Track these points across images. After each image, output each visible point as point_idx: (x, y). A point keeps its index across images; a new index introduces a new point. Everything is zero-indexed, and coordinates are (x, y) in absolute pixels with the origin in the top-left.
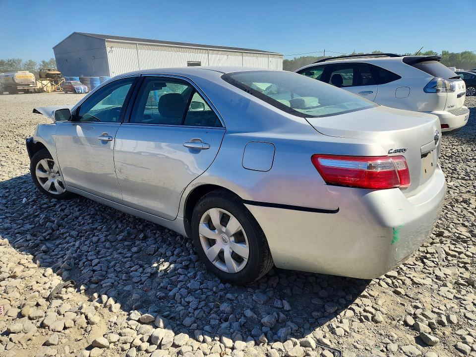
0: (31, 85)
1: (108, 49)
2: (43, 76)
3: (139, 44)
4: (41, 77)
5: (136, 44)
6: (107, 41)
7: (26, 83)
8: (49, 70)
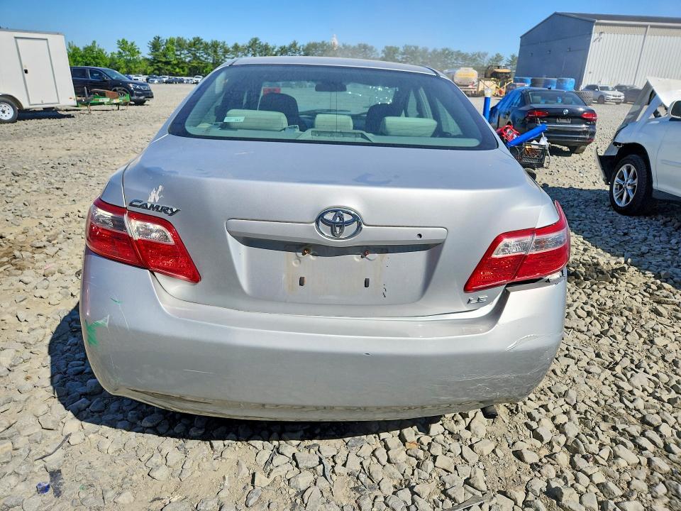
0: (470, 87)
1: (595, 36)
2: (489, 75)
3: (652, 27)
4: (485, 77)
5: (646, 26)
6: (597, 24)
7: (465, 84)
8: (499, 67)
